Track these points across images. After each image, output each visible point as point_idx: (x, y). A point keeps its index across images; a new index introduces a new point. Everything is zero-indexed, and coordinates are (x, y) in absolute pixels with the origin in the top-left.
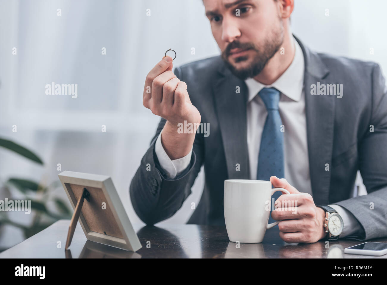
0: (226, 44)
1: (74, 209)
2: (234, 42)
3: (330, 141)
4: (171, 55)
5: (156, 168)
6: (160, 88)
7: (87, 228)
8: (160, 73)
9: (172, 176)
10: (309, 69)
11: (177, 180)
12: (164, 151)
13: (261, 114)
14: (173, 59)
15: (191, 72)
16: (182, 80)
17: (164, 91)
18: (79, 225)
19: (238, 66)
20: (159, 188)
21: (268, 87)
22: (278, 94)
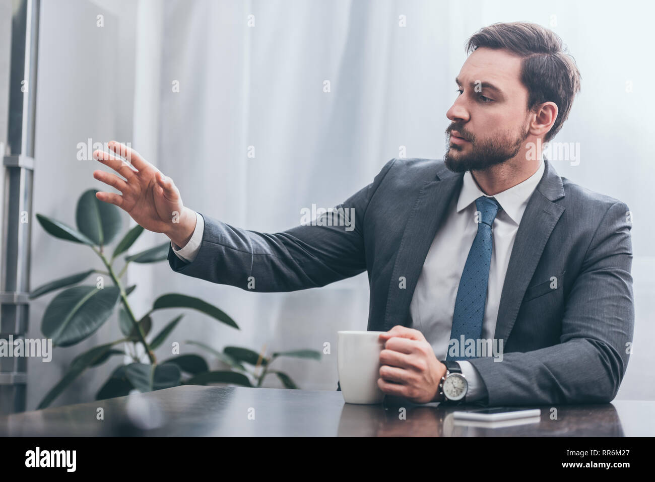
21: (488, 196)
22: (497, 208)
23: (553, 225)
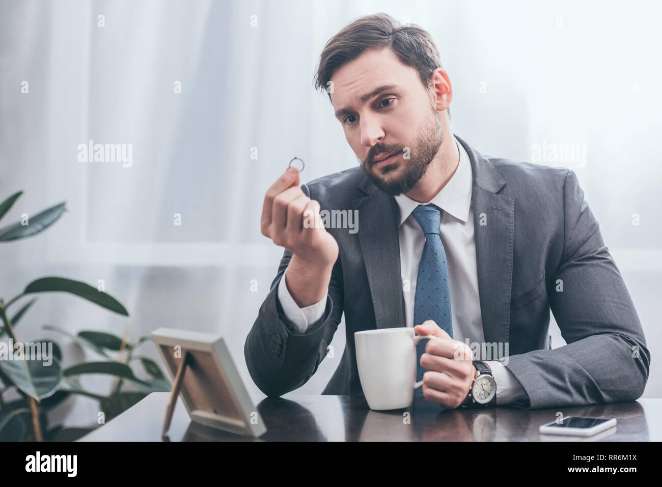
0: (368, 149)
1: (173, 381)
2: (377, 145)
3: (509, 276)
4: (297, 165)
5: (280, 320)
6: (284, 209)
7: (191, 405)
8: (283, 189)
9: (302, 329)
10: (479, 180)
11: (309, 334)
12: (290, 297)
13: (417, 242)
14: (300, 170)
15: (323, 190)
16: (312, 198)
17: (289, 214)
18: (180, 401)
19: (387, 178)
20: (285, 346)
21: (425, 204)
22: (439, 214)
23: (512, 222)
